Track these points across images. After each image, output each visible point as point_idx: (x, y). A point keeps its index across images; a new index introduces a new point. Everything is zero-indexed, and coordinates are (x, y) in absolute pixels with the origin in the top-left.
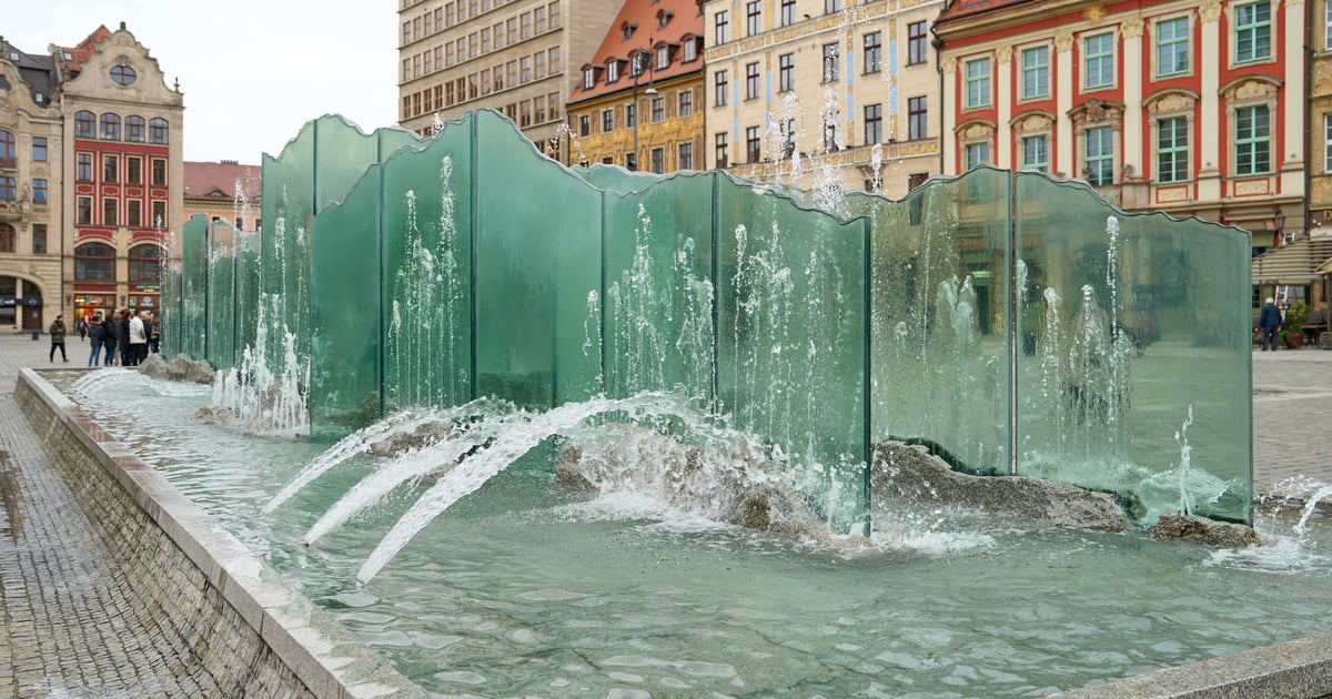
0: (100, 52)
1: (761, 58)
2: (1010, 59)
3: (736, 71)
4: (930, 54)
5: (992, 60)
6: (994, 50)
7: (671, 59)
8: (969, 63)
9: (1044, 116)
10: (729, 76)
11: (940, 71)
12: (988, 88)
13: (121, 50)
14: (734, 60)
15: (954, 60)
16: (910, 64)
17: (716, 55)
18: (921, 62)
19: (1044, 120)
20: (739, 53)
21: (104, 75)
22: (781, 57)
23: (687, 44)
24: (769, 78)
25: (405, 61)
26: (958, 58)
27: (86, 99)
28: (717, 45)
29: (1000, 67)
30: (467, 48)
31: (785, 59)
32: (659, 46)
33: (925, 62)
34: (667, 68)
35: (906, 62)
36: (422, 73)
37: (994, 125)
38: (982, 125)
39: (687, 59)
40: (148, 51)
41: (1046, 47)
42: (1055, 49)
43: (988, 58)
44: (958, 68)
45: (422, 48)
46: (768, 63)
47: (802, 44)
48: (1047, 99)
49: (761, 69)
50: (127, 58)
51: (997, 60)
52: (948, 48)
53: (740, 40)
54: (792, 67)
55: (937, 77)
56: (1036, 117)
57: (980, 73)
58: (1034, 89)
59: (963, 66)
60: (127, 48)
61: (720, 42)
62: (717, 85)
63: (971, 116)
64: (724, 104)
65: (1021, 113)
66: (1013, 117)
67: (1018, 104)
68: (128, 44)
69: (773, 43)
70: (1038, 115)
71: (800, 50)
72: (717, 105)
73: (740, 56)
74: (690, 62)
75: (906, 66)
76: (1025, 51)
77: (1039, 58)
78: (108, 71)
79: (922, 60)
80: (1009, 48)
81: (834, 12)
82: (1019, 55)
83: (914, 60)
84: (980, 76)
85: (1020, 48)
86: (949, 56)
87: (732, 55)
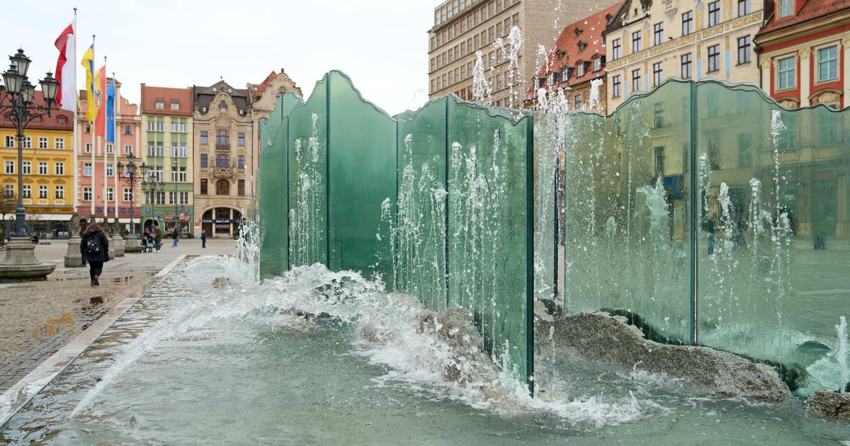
0: (271, 86)
1: (642, 66)
2: (809, 56)
3: (626, 76)
4: (753, 56)
5: (796, 58)
6: (798, 51)
7: (586, 70)
8: (780, 61)
9: (833, 93)
10: (621, 79)
11: (760, 67)
12: (793, 76)
13: (281, 84)
14: (624, 69)
15: (769, 59)
16: (739, 64)
17: (613, 66)
18: (746, 62)
19: (834, 95)
20: (628, 64)
21: (273, 97)
22: (654, 65)
23: (595, 61)
24: (646, 79)
25: (432, 81)
26: (772, 58)
27: (264, 111)
28: (614, 60)
29: (802, 62)
30: (466, 71)
31: (657, 66)
32: (578, 63)
33: (749, 62)
34: (584, 76)
35: (736, 62)
36: (441, 87)
37: (798, 101)
38: (789, 100)
39: (595, 70)
40: (295, 83)
41: (836, 46)
42: (843, 47)
43: (793, 57)
44: (772, 65)
45: (441, 73)
46: (646, 69)
47: (668, 56)
48: (836, 81)
49: (641, 73)
50: (284, 87)
51: (799, 57)
52: (765, 52)
53: (628, 56)
54: (661, 70)
55: (758, 71)
56: (828, 94)
57: (789, 66)
58: (827, 75)
59: (775, 63)
60: (285, 83)
61: (616, 58)
62: (614, 84)
63: (781, 95)
64: (618, 96)
65: (816, 91)
66: (811, 94)
67: (815, 86)
68: (285, 80)
69: (649, 57)
70: (829, 92)
71: (666, 60)
72: (614, 97)
73: (628, 66)
74: (597, 71)
75: (736, 66)
76: (820, 50)
77: (830, 54)
78: (275, 96)
79: (747, 61)
80: (808, 49)
81: (688, 34)
82: (815, 52)
83: (742, 61)
84: (787, 68)
85: (817, 48)
86: (766, 58)
87: (624, 65)
